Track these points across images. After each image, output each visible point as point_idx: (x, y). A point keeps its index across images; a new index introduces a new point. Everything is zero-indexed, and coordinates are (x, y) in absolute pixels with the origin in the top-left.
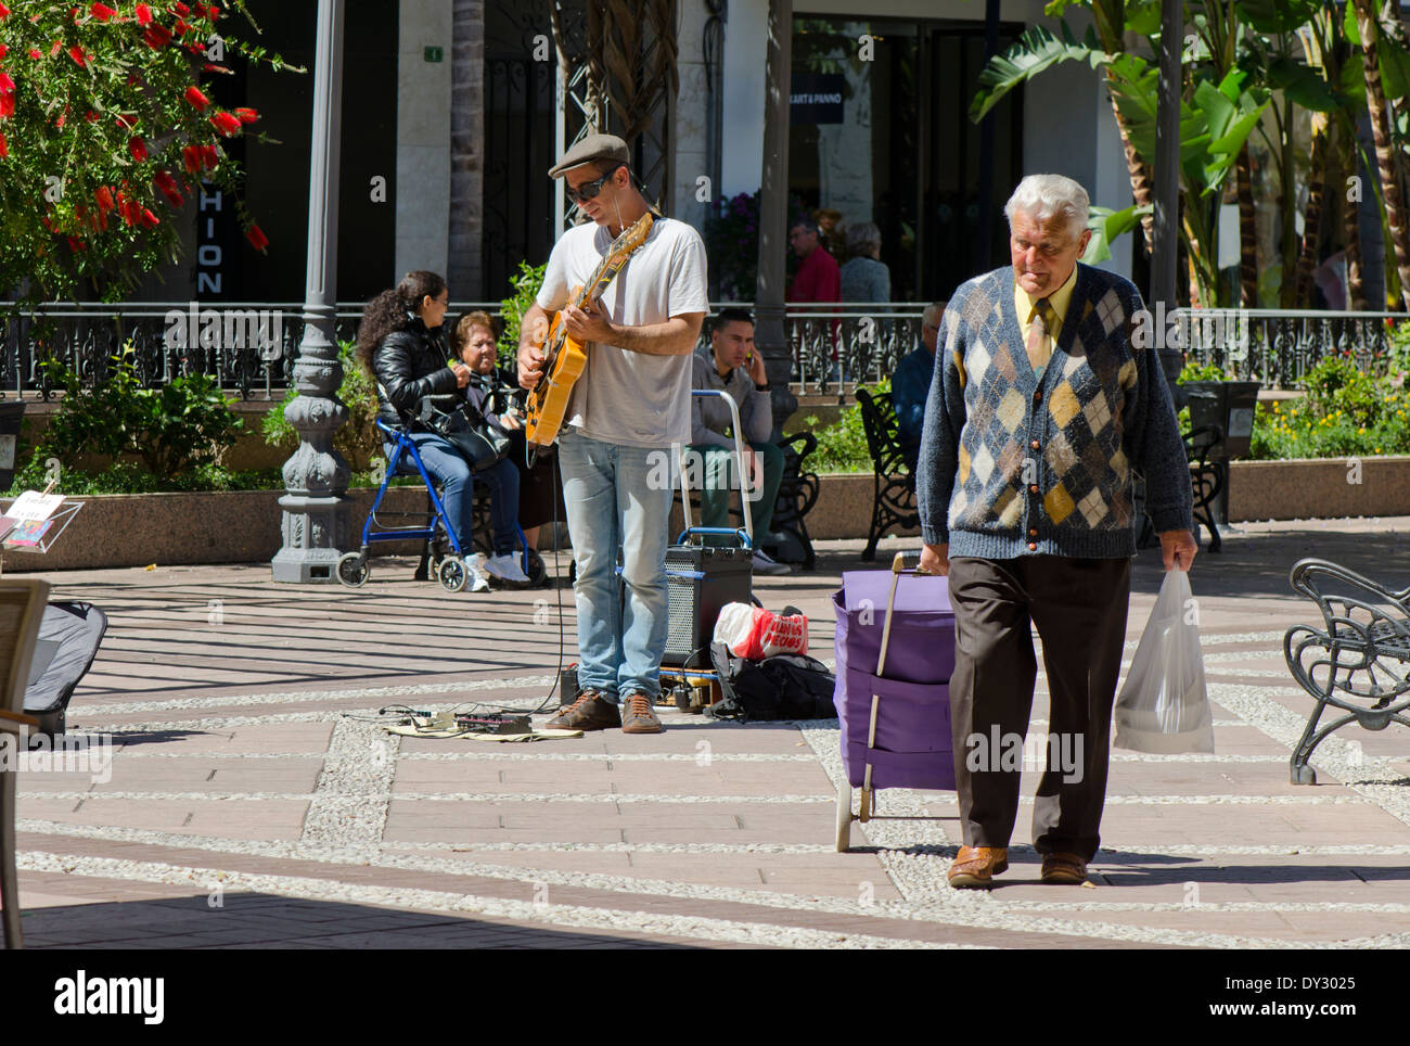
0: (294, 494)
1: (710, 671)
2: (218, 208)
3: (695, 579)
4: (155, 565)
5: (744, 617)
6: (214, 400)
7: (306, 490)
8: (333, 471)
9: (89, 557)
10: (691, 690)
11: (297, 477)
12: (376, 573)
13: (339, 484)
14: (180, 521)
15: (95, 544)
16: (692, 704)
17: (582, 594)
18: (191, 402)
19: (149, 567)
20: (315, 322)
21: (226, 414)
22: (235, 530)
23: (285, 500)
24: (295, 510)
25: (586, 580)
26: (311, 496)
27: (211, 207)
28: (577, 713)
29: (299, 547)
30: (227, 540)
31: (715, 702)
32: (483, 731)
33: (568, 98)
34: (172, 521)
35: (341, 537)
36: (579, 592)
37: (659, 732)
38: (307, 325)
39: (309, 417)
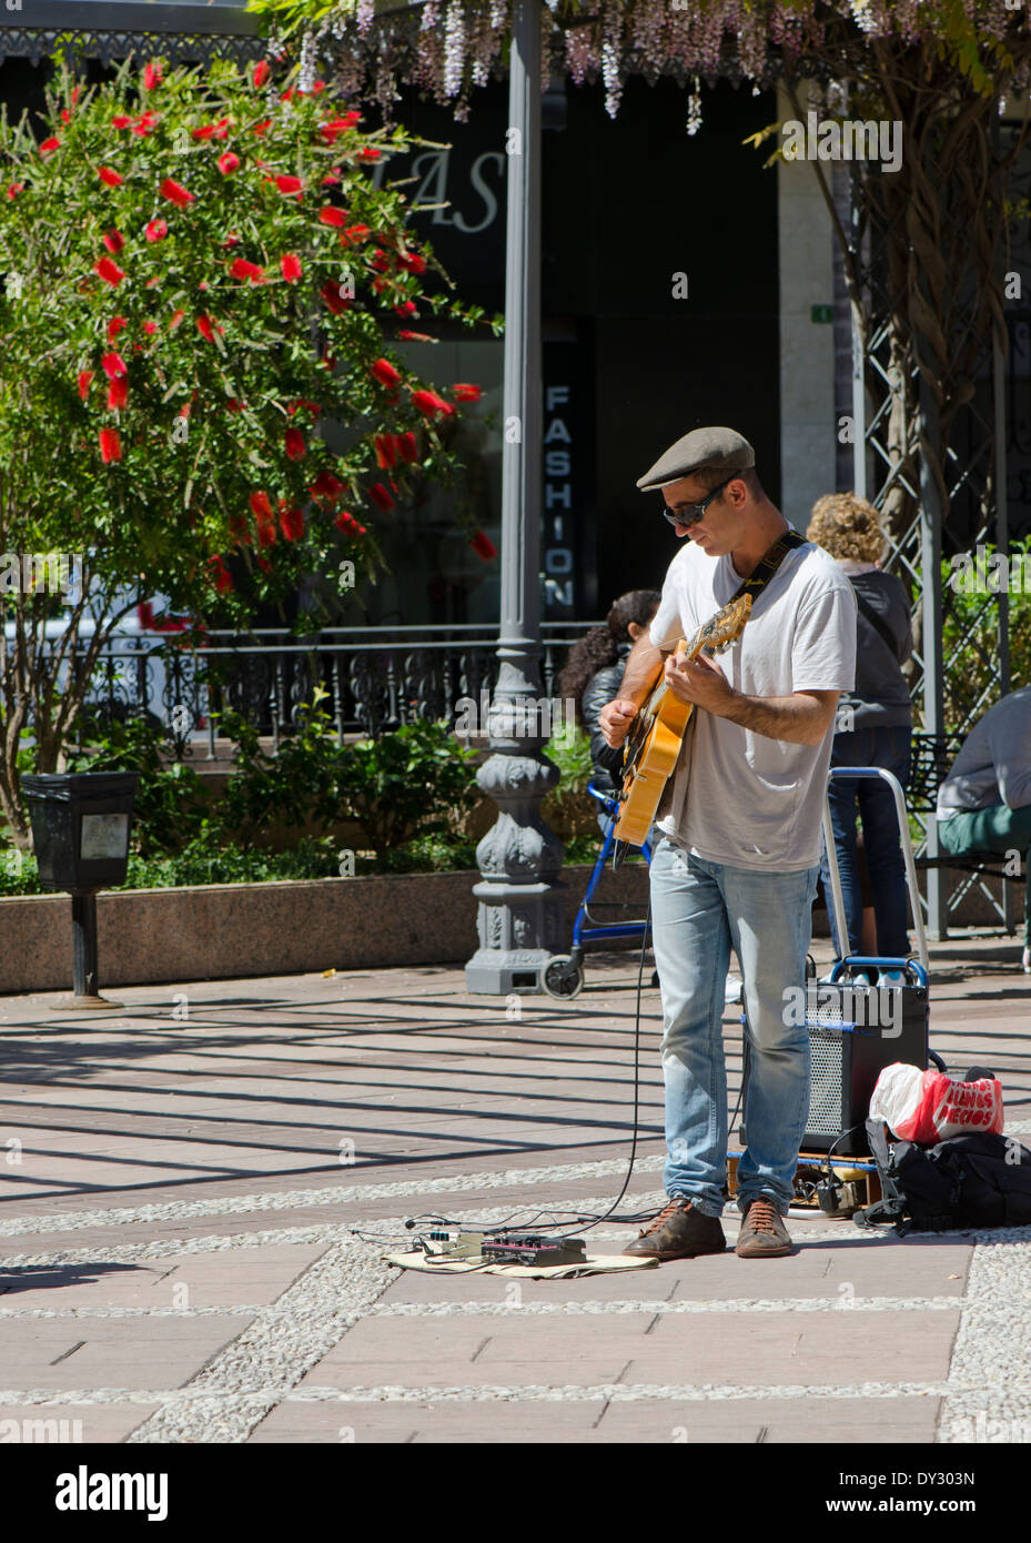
0: (492, 881)
1: (866, 1159)
2: (567, 503)
3: (844, 1032)
4: (333, 971)
5: (911, 1083)
6: (444, 753)
7: (505, 875)
8: (538, 850)
9: (251, 963)
10: (841, 1186)
11: (493, 859)
12: (591, 976)
13: (546, 868)
14: (370, 912)
15: (258, 945)
16: (842, 1205)
17: (673, 1057)
18: (417, 756)
19: (326, 973)
20: (511, 660)
21: (460, 770)
22: (444, 922)
23: (481, 889)
24: (493, 901)
25: (678, 1038)
26: (512, 883)
27: (558, 503)
28: (665, 1232)
29: (498, 948)
30: (432, 934)
31: (872, 1202)
32: (515, 1262)
33: (868, 366)
34: (360, 913)
35: (552, 933)
36: (668, 1056)
37: (788, 1254)
38: (503, 665)
39: (507, 783)
